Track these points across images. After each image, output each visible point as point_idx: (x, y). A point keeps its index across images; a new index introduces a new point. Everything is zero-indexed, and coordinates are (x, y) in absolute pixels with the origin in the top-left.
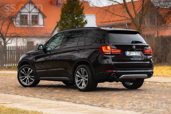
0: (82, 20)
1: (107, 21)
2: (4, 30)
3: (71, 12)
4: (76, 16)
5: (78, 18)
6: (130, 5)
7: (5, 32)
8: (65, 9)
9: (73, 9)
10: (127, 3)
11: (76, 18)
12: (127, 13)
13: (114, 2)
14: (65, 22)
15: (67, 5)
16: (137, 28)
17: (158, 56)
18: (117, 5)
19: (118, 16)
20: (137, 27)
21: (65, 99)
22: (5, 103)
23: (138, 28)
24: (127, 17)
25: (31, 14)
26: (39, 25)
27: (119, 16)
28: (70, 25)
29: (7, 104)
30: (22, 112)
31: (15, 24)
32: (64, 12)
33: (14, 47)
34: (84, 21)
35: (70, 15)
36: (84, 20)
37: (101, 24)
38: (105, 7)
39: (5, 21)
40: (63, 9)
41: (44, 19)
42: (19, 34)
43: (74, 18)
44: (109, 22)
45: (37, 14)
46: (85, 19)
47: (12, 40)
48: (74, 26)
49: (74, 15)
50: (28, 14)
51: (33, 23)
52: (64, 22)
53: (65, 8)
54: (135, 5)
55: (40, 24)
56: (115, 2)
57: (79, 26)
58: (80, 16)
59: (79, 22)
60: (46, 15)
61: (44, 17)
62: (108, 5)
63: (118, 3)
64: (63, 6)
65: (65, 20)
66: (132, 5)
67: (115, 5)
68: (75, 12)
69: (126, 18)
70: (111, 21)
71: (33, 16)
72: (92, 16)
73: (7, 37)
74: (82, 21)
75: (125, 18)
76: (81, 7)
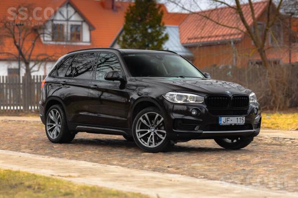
0: (160, 33)
1: (206, 35)
2: (27, 49)
3: (141, 20)
4: (150, 27)
5: (154, 30)
6: (247, 9)
7: (29, 53)
8: (131, 15)
9: (146, 15)
10: (242, 5)
11: (149, 31)
12: (241, 21)
13: (219, 3)
14: (132, 37)
15: (135, 8)
16: (258, 49)
17: (293, 97)
18: (225, 8)
19: (226, 28)
20: (257, 46)
21: (169, 169)
22: (70, 176)
23: (259, 47)
24: (242, 29)
25: (70, 23)
26: (82, 42)
27: (228, 27)
28: (140, 42)
29: (74, 177)
30: (114, 195)
31: (42, 39)
32: (129, 19)
33: (40, 76)
34: (163, 35)
35: (139, 25)
36: (163, 33)
37: (189, 41)
38: (204, 12)
39: (29, 34)
40: (128, 14)
41: (92, 32)
42: (51, 57)
43: (146, 30)
44: (209, 37)
45: (80, 23)
46: (165, 33)
47: (40, 65)
48: (147, 44)
49: (147, 25)
50: (65, 23)
51: (73, 39)
52: (130, 36)
53: (131, 12)
54: (254, 8)
55: (84, 40)
56: (222, 3)
57: (155, 43)
58: (157, 27)
59: (155, 38)
60: (96, 26)
61: (91, 28)
62: (209, 8)
63: (226, 5)
64: (128, 10)
65: (131, 33)
66: (250, 10)
67: (222, 9)
68: (148, 21)
69: (240, 32)
70: (213, 37)
71: (72, 26)
72: (172, 28)
73: (32, 61)
74: (160, 35)
75: (237, 30)
76: (159, 12)
